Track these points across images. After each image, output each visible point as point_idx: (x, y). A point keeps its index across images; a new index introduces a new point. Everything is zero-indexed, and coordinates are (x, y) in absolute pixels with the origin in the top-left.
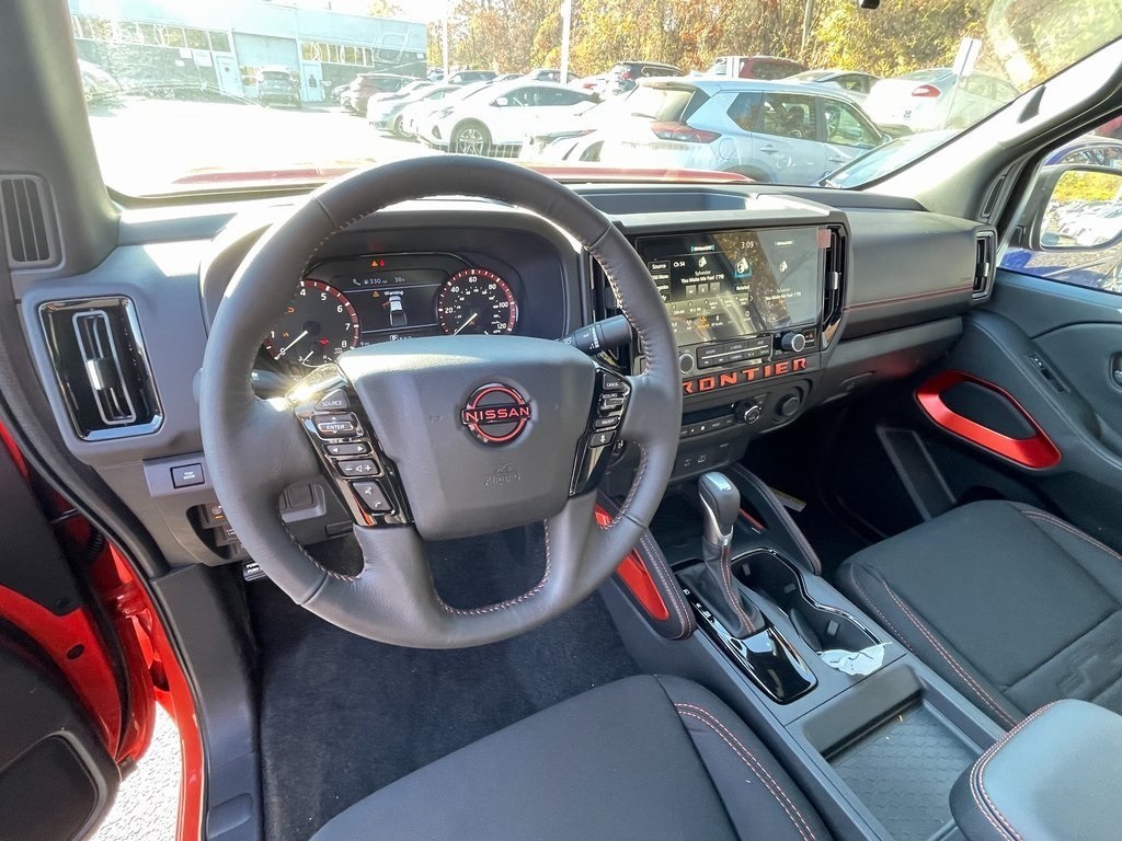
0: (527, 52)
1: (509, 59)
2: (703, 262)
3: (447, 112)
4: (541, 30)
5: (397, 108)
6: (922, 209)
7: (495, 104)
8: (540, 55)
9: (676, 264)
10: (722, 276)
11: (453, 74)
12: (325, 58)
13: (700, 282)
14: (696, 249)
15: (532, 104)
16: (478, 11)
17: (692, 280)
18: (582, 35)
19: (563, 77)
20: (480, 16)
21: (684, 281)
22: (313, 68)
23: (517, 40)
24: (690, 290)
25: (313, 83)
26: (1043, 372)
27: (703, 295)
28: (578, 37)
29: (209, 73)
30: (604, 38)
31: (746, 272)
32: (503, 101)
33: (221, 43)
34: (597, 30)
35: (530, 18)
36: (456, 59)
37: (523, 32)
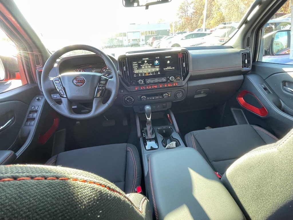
0: (196, 25)
1: (192, 28)
2: (146, 62)
3: (170, 43)
4: (200, 19)
5: (159, 43)
6: (232, 48)
7: (182, 39)
8: (200, 25)
9: (139, 62)
10: (151, 64)
11: (175, 33)
12: (146, 34)
13: (146, 66)
14: (144, 59)
15: (193, 38)
16: (184, 17)
17: (143, 65)
18: (213, 18)
19: (204, 30)
20: (185, 18)
21: (141, 65)
22: (143, 37)
23: (194, 22)
24: (143, 67)
25: (143, 40)
26: (264, 89)
27: (146, 68)
28: (211, 19)
29: (122, 41)
30: (219, 17)
31: (157, 63)
32: (185, 38)
33: (125, 35)
34: (217, 16)
35: (198, 16)
36: (178, 30)
37: (196, 20)
